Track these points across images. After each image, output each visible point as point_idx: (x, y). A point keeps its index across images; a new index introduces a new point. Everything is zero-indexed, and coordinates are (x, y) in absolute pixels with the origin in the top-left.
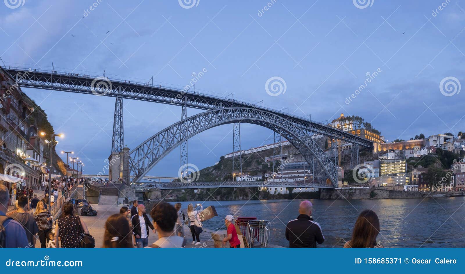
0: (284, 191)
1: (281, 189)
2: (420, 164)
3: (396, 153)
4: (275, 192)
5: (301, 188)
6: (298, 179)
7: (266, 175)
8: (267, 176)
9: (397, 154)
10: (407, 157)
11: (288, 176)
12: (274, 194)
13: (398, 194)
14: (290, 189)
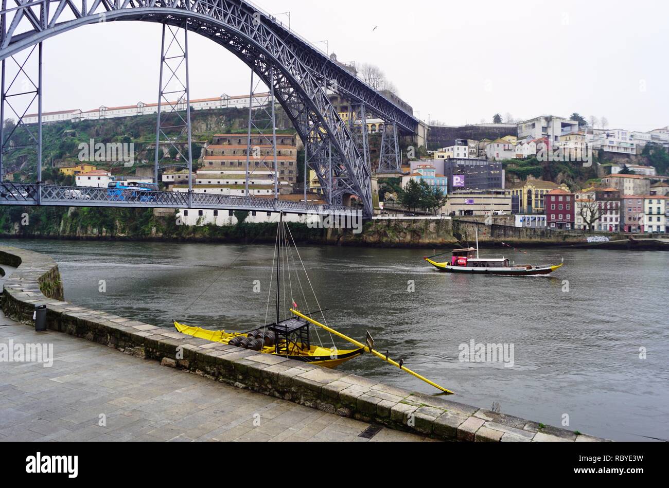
0: (223, 219)
1: (216, 213)
2: (530, 173)
3: (470, 147)
4: (198, 222)
5: (300, 214)
6: (254, 192)
7: (168, 177)
8: (170, 179)
9: (472, 150)
10: (498, 156)
11: (228, 182)
12: (195, 224)
13: (511, 232)
14: (241, 214)
